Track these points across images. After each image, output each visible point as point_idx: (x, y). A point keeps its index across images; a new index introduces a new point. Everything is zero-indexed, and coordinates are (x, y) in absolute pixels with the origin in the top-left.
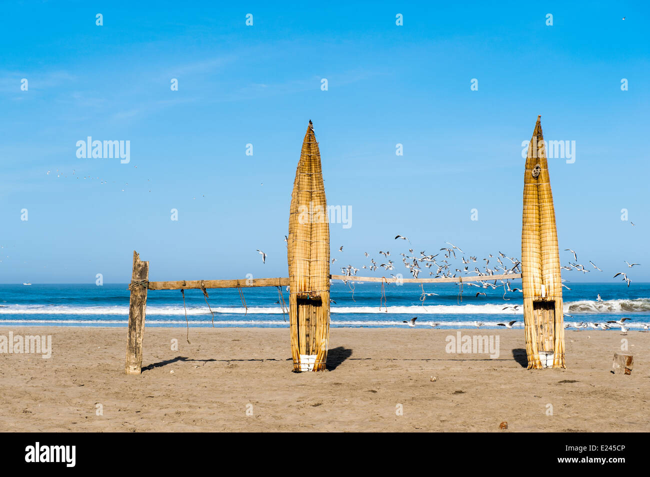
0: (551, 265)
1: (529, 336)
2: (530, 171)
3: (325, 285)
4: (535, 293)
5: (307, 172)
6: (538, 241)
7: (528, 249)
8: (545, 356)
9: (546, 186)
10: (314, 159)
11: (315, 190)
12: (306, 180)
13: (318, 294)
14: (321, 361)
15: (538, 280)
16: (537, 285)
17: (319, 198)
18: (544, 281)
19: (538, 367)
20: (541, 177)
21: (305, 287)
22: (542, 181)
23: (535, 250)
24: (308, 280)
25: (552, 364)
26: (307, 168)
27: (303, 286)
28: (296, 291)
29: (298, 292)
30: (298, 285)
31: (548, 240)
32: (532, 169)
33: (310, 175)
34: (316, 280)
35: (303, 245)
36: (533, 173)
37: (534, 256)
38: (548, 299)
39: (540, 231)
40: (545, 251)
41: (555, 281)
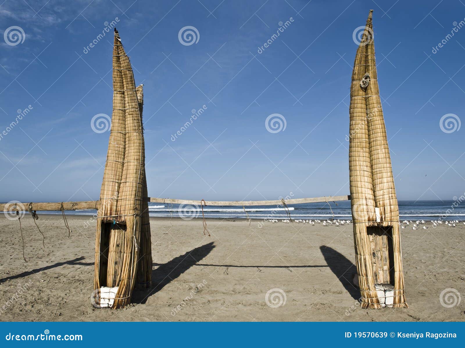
0: (386, 185)
1: (364, 268)
2: (358, 81)
3: (132, 208)
4: (369, 218)
5: (119, 89)
6: (368, 160)
7: (358, 168)
8: (383, 292)
9: (376, 98)
10: (125, 75)
11: (128, 107)
12: (119, 98)
13: (123, 219)
14: (122, 296)
15: (371, 202)
16: (371, 207)
17: (131, 116)
18: (378, 203)
19: (376, 306)
20: (371, 88)
21: (111, 210)
22: (372, 93)
23: (365, 168)
24: (115, 203)
25: (392, 303)
26: (119, 84)
27: (109, 209)
28: (102, 215)
29: (103, 216)
30: (104, 209)
31: (380, 157)
32: (360, 80)
33: (123, 93)
34: (123, 203)
35: (114, 166)
36: (362, 83)
37: (366, 175)
38: (385, 224)
39: (370, 147)
40: (378, 170)
41: (392, 203)
